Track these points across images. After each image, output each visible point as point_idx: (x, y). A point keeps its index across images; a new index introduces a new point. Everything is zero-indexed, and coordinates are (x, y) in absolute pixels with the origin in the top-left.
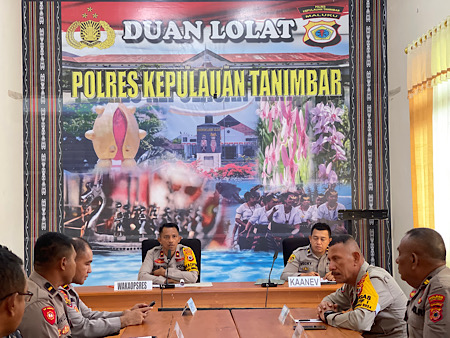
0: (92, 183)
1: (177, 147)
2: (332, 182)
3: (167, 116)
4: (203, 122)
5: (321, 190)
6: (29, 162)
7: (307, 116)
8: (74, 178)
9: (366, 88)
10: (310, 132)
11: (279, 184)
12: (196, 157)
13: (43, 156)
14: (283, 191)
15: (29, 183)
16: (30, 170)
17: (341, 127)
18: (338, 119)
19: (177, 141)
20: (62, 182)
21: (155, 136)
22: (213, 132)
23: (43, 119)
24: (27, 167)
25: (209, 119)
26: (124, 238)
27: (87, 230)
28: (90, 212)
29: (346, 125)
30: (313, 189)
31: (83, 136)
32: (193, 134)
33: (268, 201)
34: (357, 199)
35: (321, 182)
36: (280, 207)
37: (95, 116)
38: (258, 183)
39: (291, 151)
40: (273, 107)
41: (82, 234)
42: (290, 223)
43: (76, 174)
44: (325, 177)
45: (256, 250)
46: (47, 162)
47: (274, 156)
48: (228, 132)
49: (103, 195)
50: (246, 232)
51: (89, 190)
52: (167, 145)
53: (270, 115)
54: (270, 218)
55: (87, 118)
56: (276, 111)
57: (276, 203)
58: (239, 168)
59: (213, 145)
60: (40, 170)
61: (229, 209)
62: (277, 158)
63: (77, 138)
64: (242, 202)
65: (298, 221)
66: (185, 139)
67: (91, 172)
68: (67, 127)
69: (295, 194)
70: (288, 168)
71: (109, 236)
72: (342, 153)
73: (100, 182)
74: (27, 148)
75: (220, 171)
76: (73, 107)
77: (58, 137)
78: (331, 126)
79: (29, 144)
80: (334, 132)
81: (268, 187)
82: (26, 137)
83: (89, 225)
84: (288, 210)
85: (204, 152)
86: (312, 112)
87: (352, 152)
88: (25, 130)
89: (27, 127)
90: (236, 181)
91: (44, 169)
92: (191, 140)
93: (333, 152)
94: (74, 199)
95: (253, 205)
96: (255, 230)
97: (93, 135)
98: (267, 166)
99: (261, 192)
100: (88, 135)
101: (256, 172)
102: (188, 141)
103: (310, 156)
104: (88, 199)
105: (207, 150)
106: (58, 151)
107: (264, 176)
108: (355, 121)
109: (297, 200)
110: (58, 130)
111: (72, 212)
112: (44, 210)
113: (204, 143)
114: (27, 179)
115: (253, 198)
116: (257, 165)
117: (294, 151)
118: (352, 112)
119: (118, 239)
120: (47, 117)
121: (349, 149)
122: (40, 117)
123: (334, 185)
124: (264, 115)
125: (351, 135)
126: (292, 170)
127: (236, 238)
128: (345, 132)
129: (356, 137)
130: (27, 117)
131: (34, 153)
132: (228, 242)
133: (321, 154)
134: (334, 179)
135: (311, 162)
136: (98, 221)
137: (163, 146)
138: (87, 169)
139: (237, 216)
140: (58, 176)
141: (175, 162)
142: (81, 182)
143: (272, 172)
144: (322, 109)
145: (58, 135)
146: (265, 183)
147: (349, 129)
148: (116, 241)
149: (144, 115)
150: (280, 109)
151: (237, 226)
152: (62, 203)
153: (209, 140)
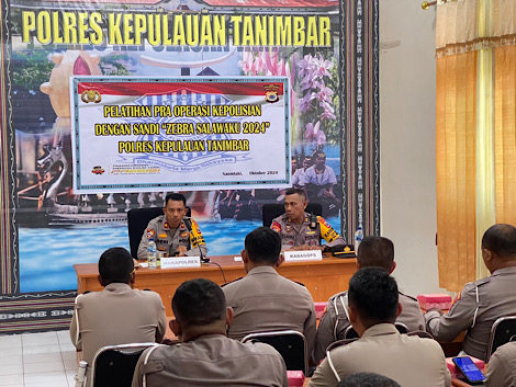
0: (50, 146)
2: (320, 143)
3: (137, 67)
4: (179, 75)
5: (308, 152)
7: (294, 69)
8: (29, 139)
9: (356, 39)
10: (297, 87)
17: (330, 82)
18: (327, 73)
20: (14, 144)
25: (185, 70)
26: (90, 209)
27: (47, 202)
28: (49, 179)
29: (335, 79)
31: (37, 89)
34: (346, 161)
35: (309, 144)
37: (51, 66)
40: (257, 58)
41: (39, 205)
43: (31, 135)
44: (313, 138)
45: (238, 219)
49: (63, 160)
50: (228, 199)
51: (47, 153)
53: (253, 67)
55: (42, 68)
56: (261, 63)
63: (31, 92)
67: (48, 132)
68: (18, 78)
71: (72, 207)
72: (330, 110)
73: (59, 144)
76: (24, 54)
77: (7, 91)
78: (320, 81)
80: (323, 88)
83: (48, 195)
86: (299, 64)
87: (341, 109)
93: (322, 110)
94: (29, 164)
96: (238, 197)
97: (50, 89)
100: (45, 88)
103: (298, 114)
104: (47, 164)
106: (8, 106)
108: (345, 75)
110: (7, 82)
111: (27, 180)
118: (342, 65)
119: (83, 210)
121: (338, 107)
123: (322, 147)
124: (247, 67)
125: (341, 91)
127: (216, 206)
128: (334, 88)
129: (345, 93)
132: (208, 210)
133: (309, 112)
134: (322, 139)
135: (298, 120)
136: (59, 190)
138: (43, 128)
140: (9, 137)
142: (37, 144)
144: (310, 62)
145: (7, 87)
147: (338, 84)
148: (80, 212)
149: (111, 66)
150: (264, 61)
151: (217, 193)
152: (15, 169)
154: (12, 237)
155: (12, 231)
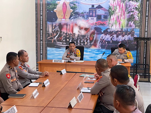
0: (56, 26)
1: (83, 15)
2: (133, 28)
3: (79, 5)
4: (91, 7)
5: (129, 30)
6: (37, 18)
7: (126, 5)
8: (51, 24)
10: (127, 11)
11: (115, 28)
12: (88, 18)
13: (41, 17)
14: (116, 30)
15: (37, 25)
16: (37, 21)
17: (138, 9)
18: (136, 6)
19: (82, 13)
20: (47, 25)
21: (76, 11)
22: (94, 10)
23: (41, 5)
24: (37, 20)
25: (93, 6)
26: (65, 43)
27: (54, 40)
28: (55, 35)
29: (139, 8)
30: (126, 30)
31: (53, 11)
32: (88, 11)
33: (111, 33)
34: (141, 34)
35: (129, 28)
36: (115, 36)
37: (57, 4)
38: (108, 27)
39: (120, 17)
41: (53, 42)
42: (118, 41)
43: (51, 23)
44: (131, 26)
45: (106, 49)
46: (42, 19)
47: (114, 19)
48: (99, 10)
49: (59, 30)
50: (104, 43)
51: (55, 28)
52: (79, 14)
53: (113, 5)
54: (111, 39)
55: (54, 5)
56: (115, 3)
57: (113, 34)
58: (102, 22)
59: (94, 15)
60: (40, 21)
61: (98, 36)
62: (115, 19)
63: (52, 11)
64: (102, 33)
65: (121, 40)
66: (85, 13)
67: (55, 22)
68: (48, 8)
69: (120, 31)
70: (118, 23)
71: (60, 43)
72: (137, 18)
73: (58, 26)
74: (36, 14)
75: (96, 23)
76: (50, 1)
77: (46, 11)
78: (134, 9)
79: (37, 13)
80: (135, 11)
81: (111, 29)
82: (36, 11)
83: (55, 39)
84: (117, 36)
85: (91, 17)
86: (128, 4)
87: (141, 18)
88: (36, 9)
89: (36, 7)
90: (101, 26)
91: (41, 21)
92: (87, 13)
93: (134, 17)
94: (50, 31)
95: (106, 34)
96: (106, 43)
97: (56, 11)
98: (111, 22)
99: (109, 30)
100: (55, 11)
101: (108, 24)
102: (86, 13)
103: (126, 19)
104: (55, 31)
105: (92, 16)
106: (46, 15)
107: (110, 25)
108: (143, 7)
109: (121, 33)
110: (46, 9)
111: (50, 35)
112: (41, 34)
113: (91, 14)
114: (37, 24)
115: (106, 32)
116: (108, 22)
117: (121, 17)
118: (142, 4)
119: (63, 43)
120: (42, 4)
121: (140, 17)
122: (40, 4)
123: (134, 29)
124: (111, 5)
125: (141, 12)
126: (120, 23)
127: (100, 45)
128: (139, 11)
129: (142, 12)
130: (36, 4)
131: (39, 16)
132: (98, 46)
133: (130, 18)
134: (134, 27)
135: (126, 21)
136: (58, 38)
137: (78, 15)
138: (54, 21)
139: (101, 38)
140: (46, 23)
141: (81, 20)
142: (53, 25)
143: (113, 24)
144: (131, 3)
145: (46, 10)
146: (110, 27)
147: (140, 10)
148: (63, 44)
149: (72, 4)
150: (117, 3)
151: (100, 41)
152: (47, 32)
153: (93, 13)
154: (46, 49)
155: (46, 48)
